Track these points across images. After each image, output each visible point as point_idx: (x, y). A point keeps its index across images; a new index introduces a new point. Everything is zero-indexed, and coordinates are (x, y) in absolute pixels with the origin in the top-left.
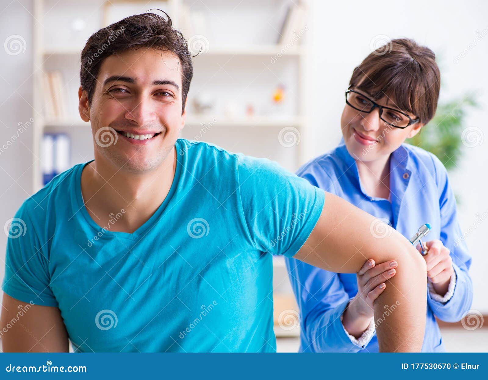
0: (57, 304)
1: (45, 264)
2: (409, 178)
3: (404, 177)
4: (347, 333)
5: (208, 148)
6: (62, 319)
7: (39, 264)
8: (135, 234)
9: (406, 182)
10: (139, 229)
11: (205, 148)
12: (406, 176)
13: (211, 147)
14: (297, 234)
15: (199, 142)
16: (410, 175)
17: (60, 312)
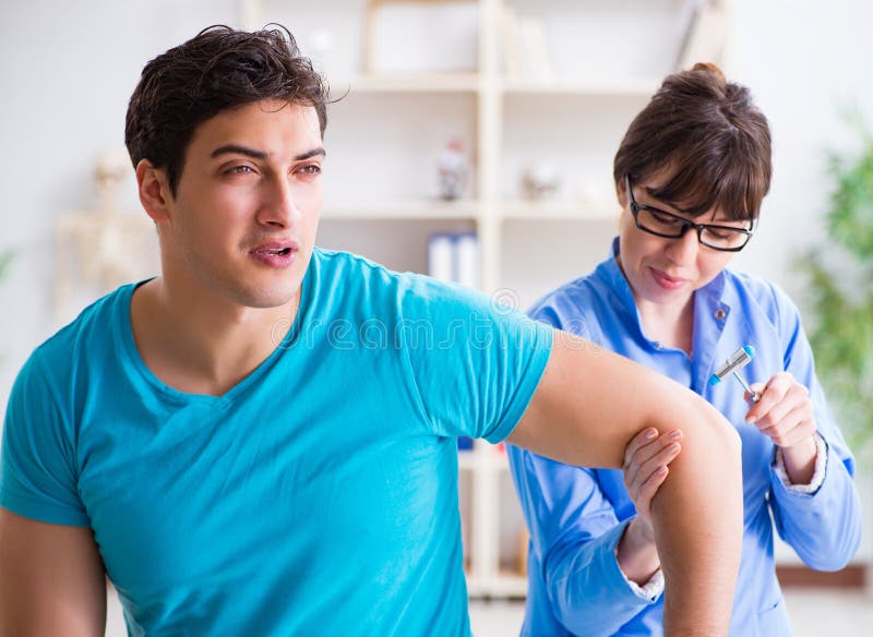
0: (89, 521)
1: (69, 452)
2: (725, 318)
3: (716, 315)
4: (625, 577)
5: (353, 262)
6: (97, 546)
7: (58, 452)
8: (226, 399)
9: (720, 324)
10: (234, 390)
11: (348, 263)
12: (720, 314)
13: (358, 260)
14: (510, 397)
15: (336, 252)
16: (727, 313)
17: (92, 533)
